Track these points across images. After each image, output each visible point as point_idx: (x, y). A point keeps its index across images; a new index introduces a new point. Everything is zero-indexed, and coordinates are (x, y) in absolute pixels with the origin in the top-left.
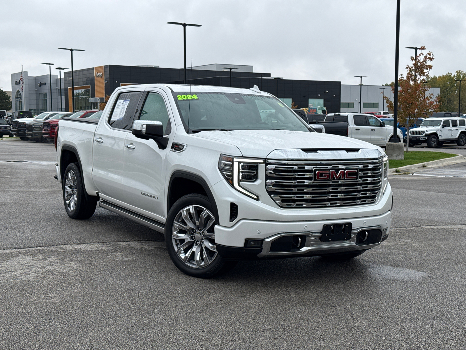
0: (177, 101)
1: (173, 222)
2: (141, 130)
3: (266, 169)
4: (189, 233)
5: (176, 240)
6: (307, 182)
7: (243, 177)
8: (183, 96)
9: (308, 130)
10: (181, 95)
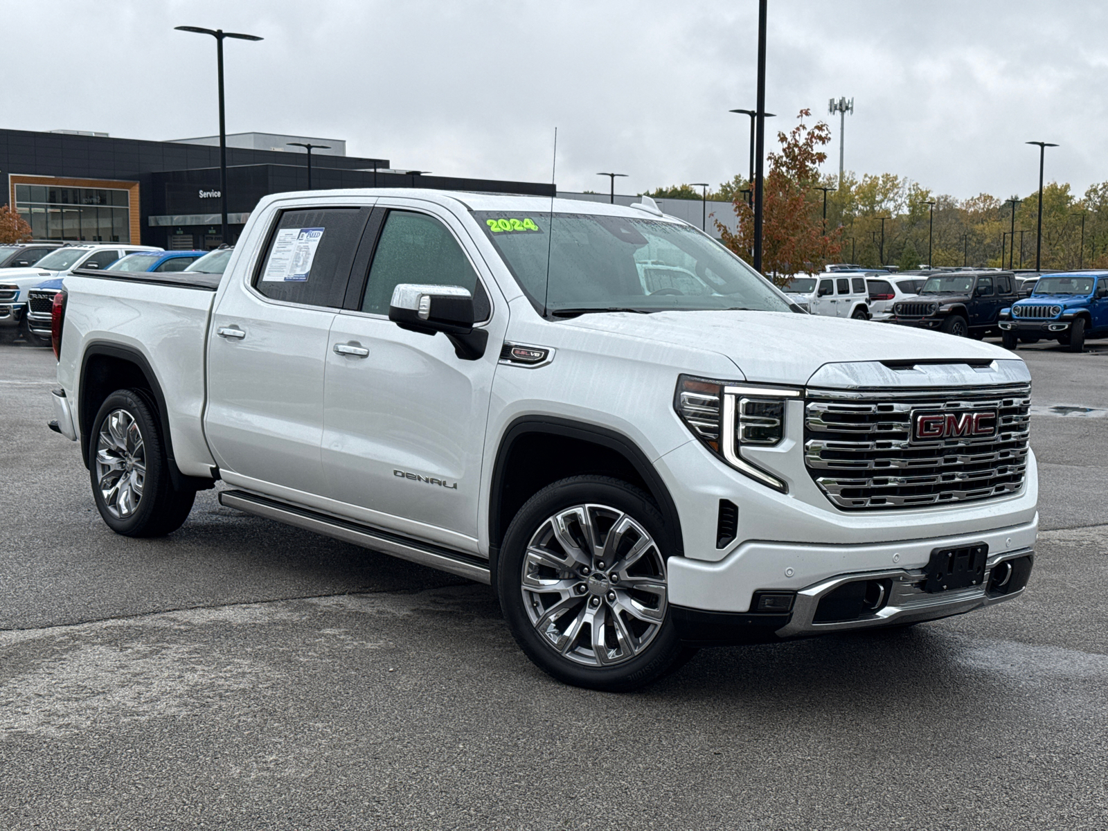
0: (489, 233)
1: (526, 549)
2: (416, 309)
3: (807, 413)
4: (569, 576)
5: (531, 593)
6: (896, 444)
7: (747, 432)
8: (500, 221)
9: (788, 308)
10: (497, 220)
